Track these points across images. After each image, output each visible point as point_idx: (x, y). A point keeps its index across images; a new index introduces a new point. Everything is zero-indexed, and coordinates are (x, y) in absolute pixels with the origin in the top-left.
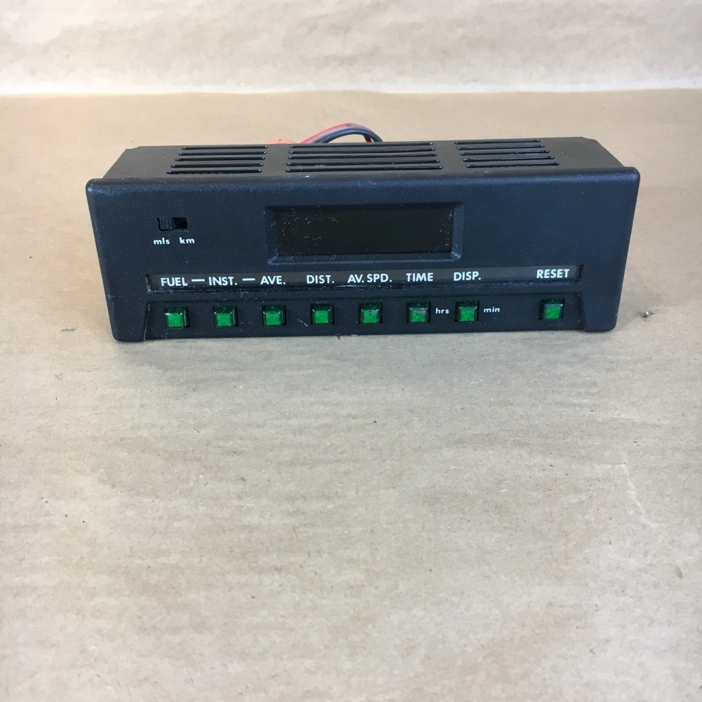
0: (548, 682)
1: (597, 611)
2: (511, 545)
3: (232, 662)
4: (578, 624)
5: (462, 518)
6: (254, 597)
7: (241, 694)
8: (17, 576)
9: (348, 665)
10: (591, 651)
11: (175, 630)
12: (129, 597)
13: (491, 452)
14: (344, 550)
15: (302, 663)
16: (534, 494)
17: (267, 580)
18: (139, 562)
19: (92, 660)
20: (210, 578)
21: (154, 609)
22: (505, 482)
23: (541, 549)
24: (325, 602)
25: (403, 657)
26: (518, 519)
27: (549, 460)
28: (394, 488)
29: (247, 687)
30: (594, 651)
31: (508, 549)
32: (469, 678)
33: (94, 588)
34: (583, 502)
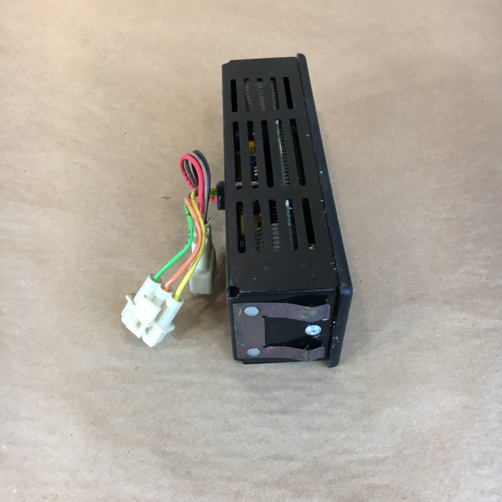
0: (465, 451)
1: (489, 412)
2: (443, 372)
3: (304, 432)
4: (479, 419)
5: (415, 354)
6: (309, 395)
7: (311, 449)
8: (181, 375)
9: (363, 437)
10: (486, 435)
11: (272, 412)
12: (244, 391)
13: (430, 308)
14: (353, 370)
15: (340, 434)
16: (455, 338)
17: (314, 386)
18: (244, 370)
19: (233, 427)
20: (284, 382)
21: (259, 400)
22: (438, 329)
23: (459, 375)
24: (347, 401)
25: (390, 433)
26: (446, 355)
27: (463, 316)
28: (376, 331)
29: (314, 446)
30: (488, 435)
31: (442, 373)
32: (425, 447)
33: (224, 385)
34: (482, 345)
